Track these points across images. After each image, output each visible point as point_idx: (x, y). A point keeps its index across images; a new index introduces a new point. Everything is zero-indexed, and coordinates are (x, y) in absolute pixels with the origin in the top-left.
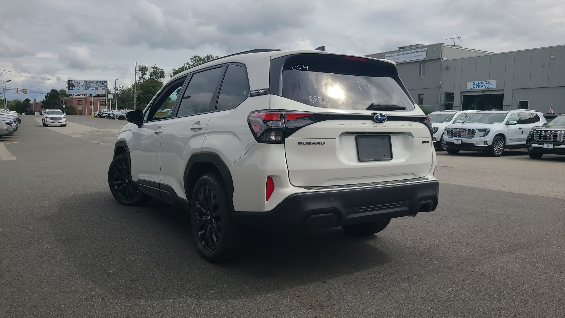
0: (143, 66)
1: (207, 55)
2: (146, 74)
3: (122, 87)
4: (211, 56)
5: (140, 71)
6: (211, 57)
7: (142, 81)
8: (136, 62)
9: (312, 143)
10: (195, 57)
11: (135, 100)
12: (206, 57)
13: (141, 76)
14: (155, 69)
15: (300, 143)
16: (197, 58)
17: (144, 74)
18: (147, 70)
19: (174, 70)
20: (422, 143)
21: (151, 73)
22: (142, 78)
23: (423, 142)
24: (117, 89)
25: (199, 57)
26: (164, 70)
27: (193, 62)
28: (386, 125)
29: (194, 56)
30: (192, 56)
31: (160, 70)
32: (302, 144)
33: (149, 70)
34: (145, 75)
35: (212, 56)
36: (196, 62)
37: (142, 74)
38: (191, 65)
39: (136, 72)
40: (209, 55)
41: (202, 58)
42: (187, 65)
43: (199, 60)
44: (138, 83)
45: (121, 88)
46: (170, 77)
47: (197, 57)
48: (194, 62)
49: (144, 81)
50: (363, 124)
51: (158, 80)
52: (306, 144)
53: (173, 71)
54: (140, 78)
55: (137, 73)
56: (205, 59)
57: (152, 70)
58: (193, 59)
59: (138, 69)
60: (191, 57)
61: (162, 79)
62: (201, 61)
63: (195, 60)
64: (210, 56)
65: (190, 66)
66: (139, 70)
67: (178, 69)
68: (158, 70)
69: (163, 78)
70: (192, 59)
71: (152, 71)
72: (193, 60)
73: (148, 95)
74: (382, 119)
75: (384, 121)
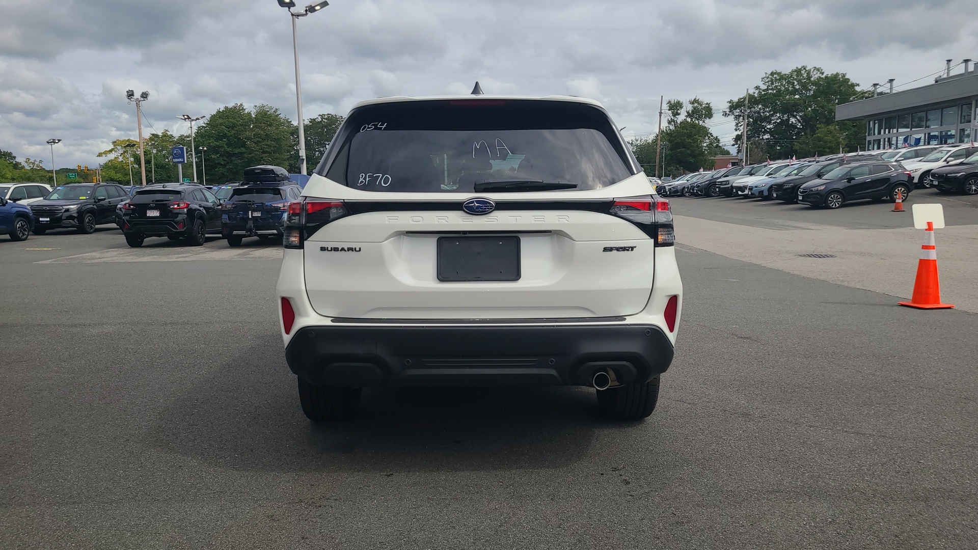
0: (676, 101)
1: (797, 68)
2: (679, 114)
3: (639, 140)
4: (805, 69)
5: (669, 110)
6: (804, 71)
7: (672, 127)
8: (662, 96)
9: (340, 249)
10: (772, 74)
11: (657, 161)
12: (793, 71)
13: (671, 119)
14: (696, 105)
15: (323, 249)
16: (775, 76)
17: (676, 114)
18: (681, 107)
19: (730, 102)
20: (603, 251)
21: (688, 112)
22: (674, 121)
23: (606, 249)
24: (632, 144)
25: (779, 74)
26: (711, 105)
27: (767, 84)
28: (496, 218)
29: (769, 72)
30: (766, 73)
31: (704, 106)
32: (325, 250)
33: (684, 107)
34: (677, 116)
35: (807, 69)
36: (772, 84)
37: (673, 115)
38: (764, 91)
39: (661, 113)
40: (800, 67)
41: (785, 75)
42: (755, 91)
43: (780, 79)
44: (666, 130)
45: (639, 142)
46: (723, 115)
47: (775, 73)
48: (770, 83)
49: (675, 127)
50: (440, 218)
51: (701, 122)
52: (331, 250)
53: (730, 105)
54: (669, 123)
55: (662, 115)
56: (792, 76)
57: (691, 105)
58: (768, 77)
59: (665, 107)
60: (764, 76)
61: (707, 120)
62: (784, 81)
63: (772, 80)
64: (802, 69)
65: (761, 93)
66: (668, 108)
67: (738, 100)
68: (701, 105)
69: (709, 118)
70: (765, 79)
71: (690, 108)
72: (767, 80)
73: (679, 150)
74: (482, 209)
75: (486, 211)
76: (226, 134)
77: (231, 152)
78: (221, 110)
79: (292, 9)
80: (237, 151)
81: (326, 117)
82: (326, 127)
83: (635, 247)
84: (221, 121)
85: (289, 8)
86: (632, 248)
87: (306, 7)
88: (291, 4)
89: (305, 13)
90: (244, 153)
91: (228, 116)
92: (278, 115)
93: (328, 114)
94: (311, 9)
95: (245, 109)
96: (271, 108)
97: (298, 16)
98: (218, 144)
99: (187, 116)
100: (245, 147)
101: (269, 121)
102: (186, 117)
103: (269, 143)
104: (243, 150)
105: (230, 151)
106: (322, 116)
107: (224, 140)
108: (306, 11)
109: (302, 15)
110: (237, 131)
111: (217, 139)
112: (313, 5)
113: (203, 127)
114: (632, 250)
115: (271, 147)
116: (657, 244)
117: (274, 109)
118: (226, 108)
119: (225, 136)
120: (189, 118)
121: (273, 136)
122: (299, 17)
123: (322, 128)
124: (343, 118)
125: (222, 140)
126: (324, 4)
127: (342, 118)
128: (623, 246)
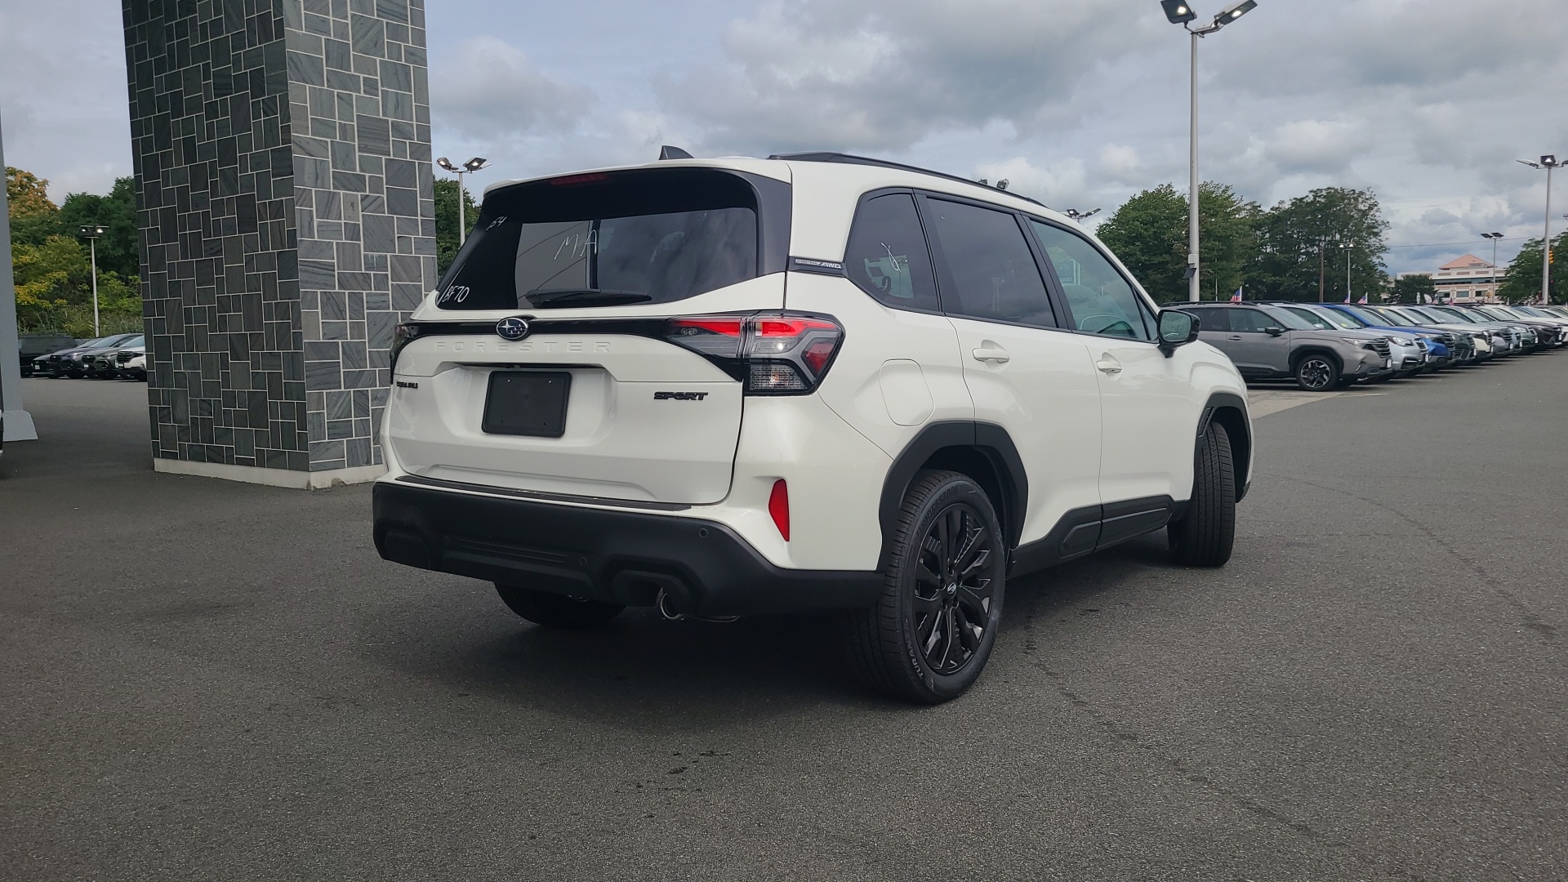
76: (1141, 234)
77: (1146, 262)
78: (1136, 198)
79: (1191, 24)
80: (1156, 260)
81: (1324, 193)
82: (1320, 210)
83: (707, 394)
84: (1135, 214)
85: (1186, 23)
86: (701, 396)
87: (1215, 17)
88: (1190, 15)
89: (1213, 26)
90: (1167, 263)
91: (1146, 207)
92: (1230, 196)
93: (1329, 188)
94: (1225, 18)
95: (1174, 192)
96: (1217, 186)
97: (1203, 33)
98: (1127, 250)
99: (1074, 210)
100: (1171, 254)
101: (1213, 209)
102: (1072, 212)
103: (1209, 245)
104: (1167, 257)
105: (1145, 260)
106: (1316, 193)
107: (1137, 244)
108: (1216, 22)
109: (1211, 30)
110: (1159, 228)
111: (1126, 242)
112: (1227, 12)
113: (1107, 225)
114: (701, 398)
115: (1214, 250)
116: (747, 392)
117: (1223, 188)
118: (1145, 193)
119: (1139, 237)
120: (1076, 214)
121: (1219, 232)
122: (1205, 35)
123: (1313, 213)
124: (1357, 192)
125: (1134, 245)
126: (1249, 5)
127: (1354, 193)
128: (685, 391)
